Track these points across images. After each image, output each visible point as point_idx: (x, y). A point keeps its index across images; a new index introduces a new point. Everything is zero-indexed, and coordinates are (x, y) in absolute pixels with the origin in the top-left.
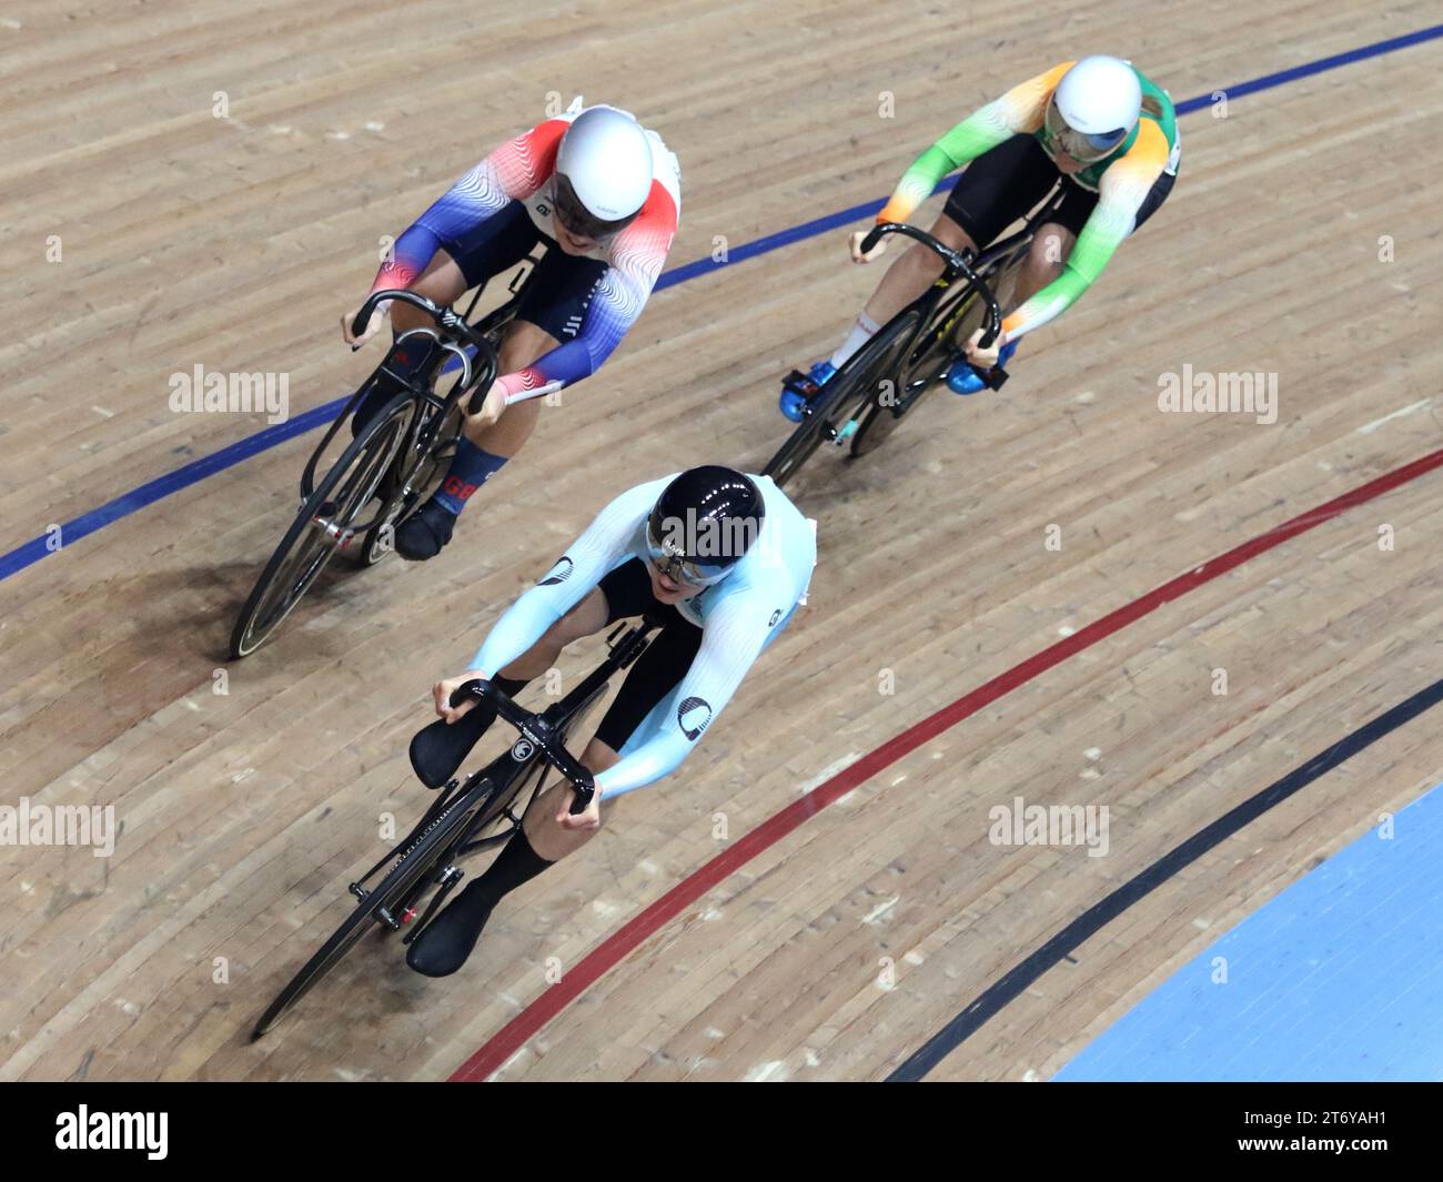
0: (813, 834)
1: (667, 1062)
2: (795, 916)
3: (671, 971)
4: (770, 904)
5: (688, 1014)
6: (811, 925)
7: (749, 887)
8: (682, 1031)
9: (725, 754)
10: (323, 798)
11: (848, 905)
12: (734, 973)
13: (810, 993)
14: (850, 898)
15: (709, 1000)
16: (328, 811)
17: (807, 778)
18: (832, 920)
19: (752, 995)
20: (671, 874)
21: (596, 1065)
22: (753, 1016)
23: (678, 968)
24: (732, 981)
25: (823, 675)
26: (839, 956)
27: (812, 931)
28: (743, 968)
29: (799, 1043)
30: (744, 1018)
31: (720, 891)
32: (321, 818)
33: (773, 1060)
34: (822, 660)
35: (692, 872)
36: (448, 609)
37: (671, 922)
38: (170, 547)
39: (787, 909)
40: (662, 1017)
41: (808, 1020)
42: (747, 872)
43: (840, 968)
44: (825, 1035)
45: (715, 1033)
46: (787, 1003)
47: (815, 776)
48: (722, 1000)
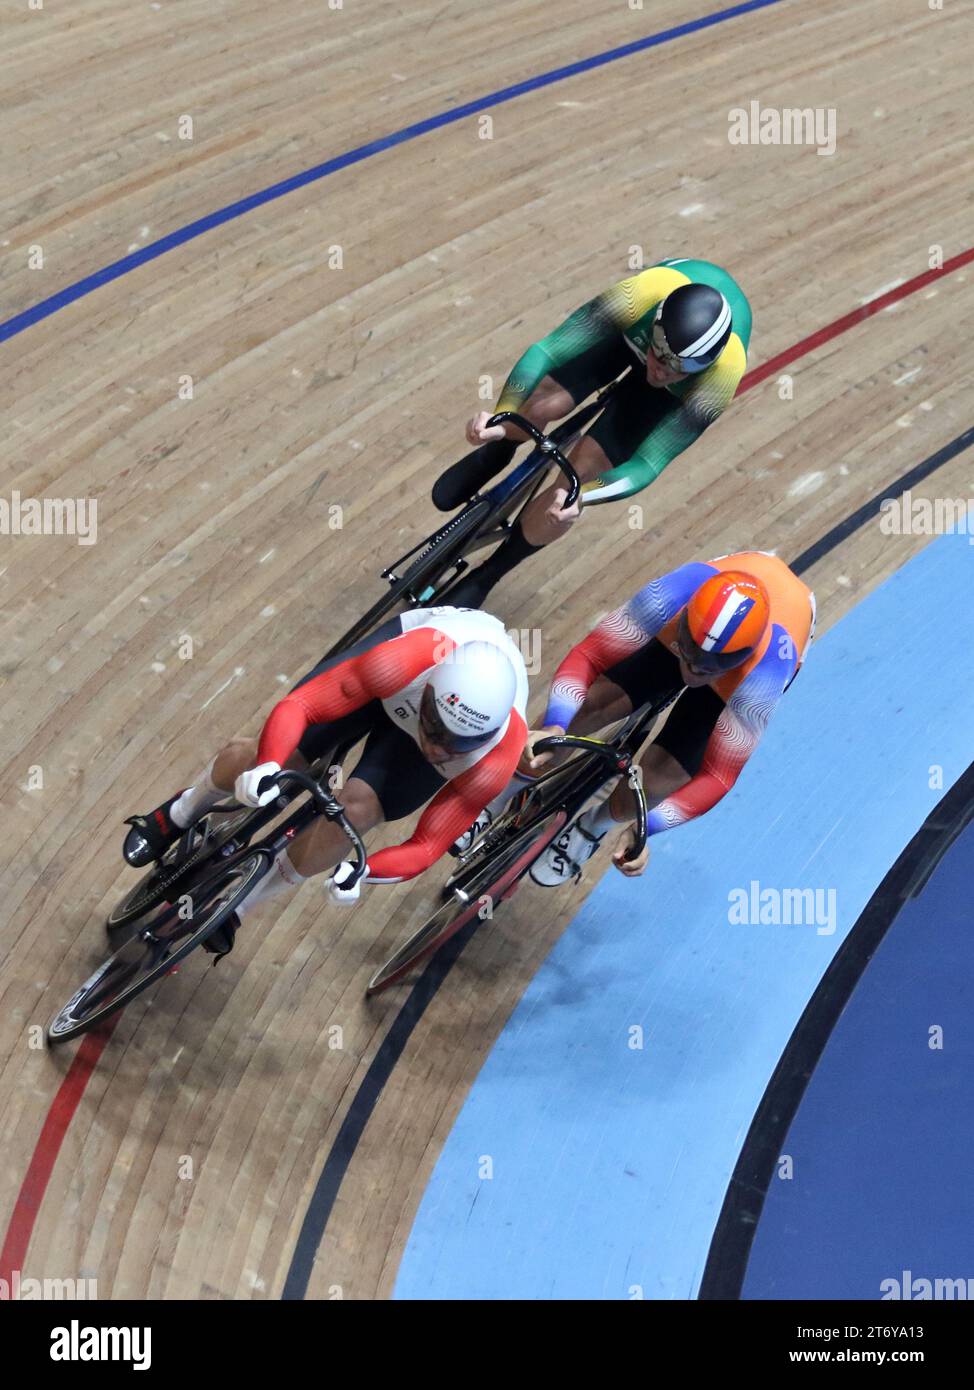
0: (865, 330)
1: (739, 474)
2: (846, 382)
3: (752, 417)
4: (827, 374)
5: (760, 443)
6: (857, 386)
7: (815, 364)
8: (754, 454)
9: (811, 281)
10: (517, 314)
11: (884, 374)
12: (796, 418)
13: (848, 428)
14: (886, 370)
15: (776, 434)
16: (520, 322)
17: (866, 294)
18: (871, 384)
19: (807, 431)
20: (760, 357)
21: (688, 478)
22: (806, 444)
23: (756, 415)
24: (794, 423)
25: (887, 231)
26: (872, 406)
27: (855, 392)
28: (803, 414)
29: (836, 461)
30: (799, 445)
31: (793, 367)
32: (515, 326)
33: (816, 470)
34: (887, 220)
35: (775, 355)
36: (625, 195)
37: (756, 386)
38: (433, 160)
39: (840, 377)
40: (741, 446)
41: (845, 445)
42: (814, 355)
43: (873, 413)
44: (855, 456)
45: (777, 455)
46: (831, 436)
47: (873, 293)
48: (785, 434)
